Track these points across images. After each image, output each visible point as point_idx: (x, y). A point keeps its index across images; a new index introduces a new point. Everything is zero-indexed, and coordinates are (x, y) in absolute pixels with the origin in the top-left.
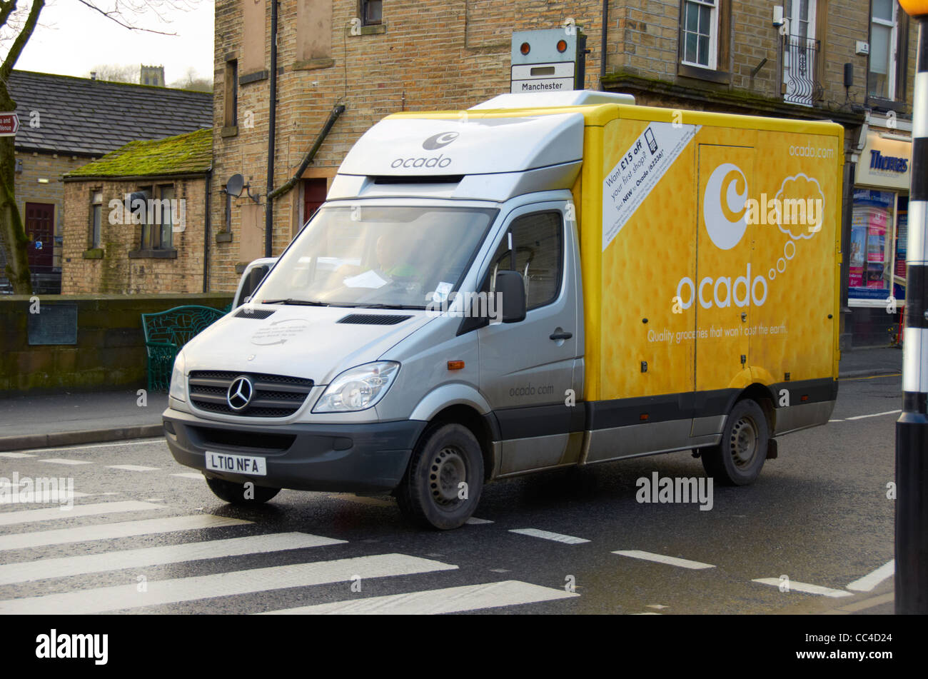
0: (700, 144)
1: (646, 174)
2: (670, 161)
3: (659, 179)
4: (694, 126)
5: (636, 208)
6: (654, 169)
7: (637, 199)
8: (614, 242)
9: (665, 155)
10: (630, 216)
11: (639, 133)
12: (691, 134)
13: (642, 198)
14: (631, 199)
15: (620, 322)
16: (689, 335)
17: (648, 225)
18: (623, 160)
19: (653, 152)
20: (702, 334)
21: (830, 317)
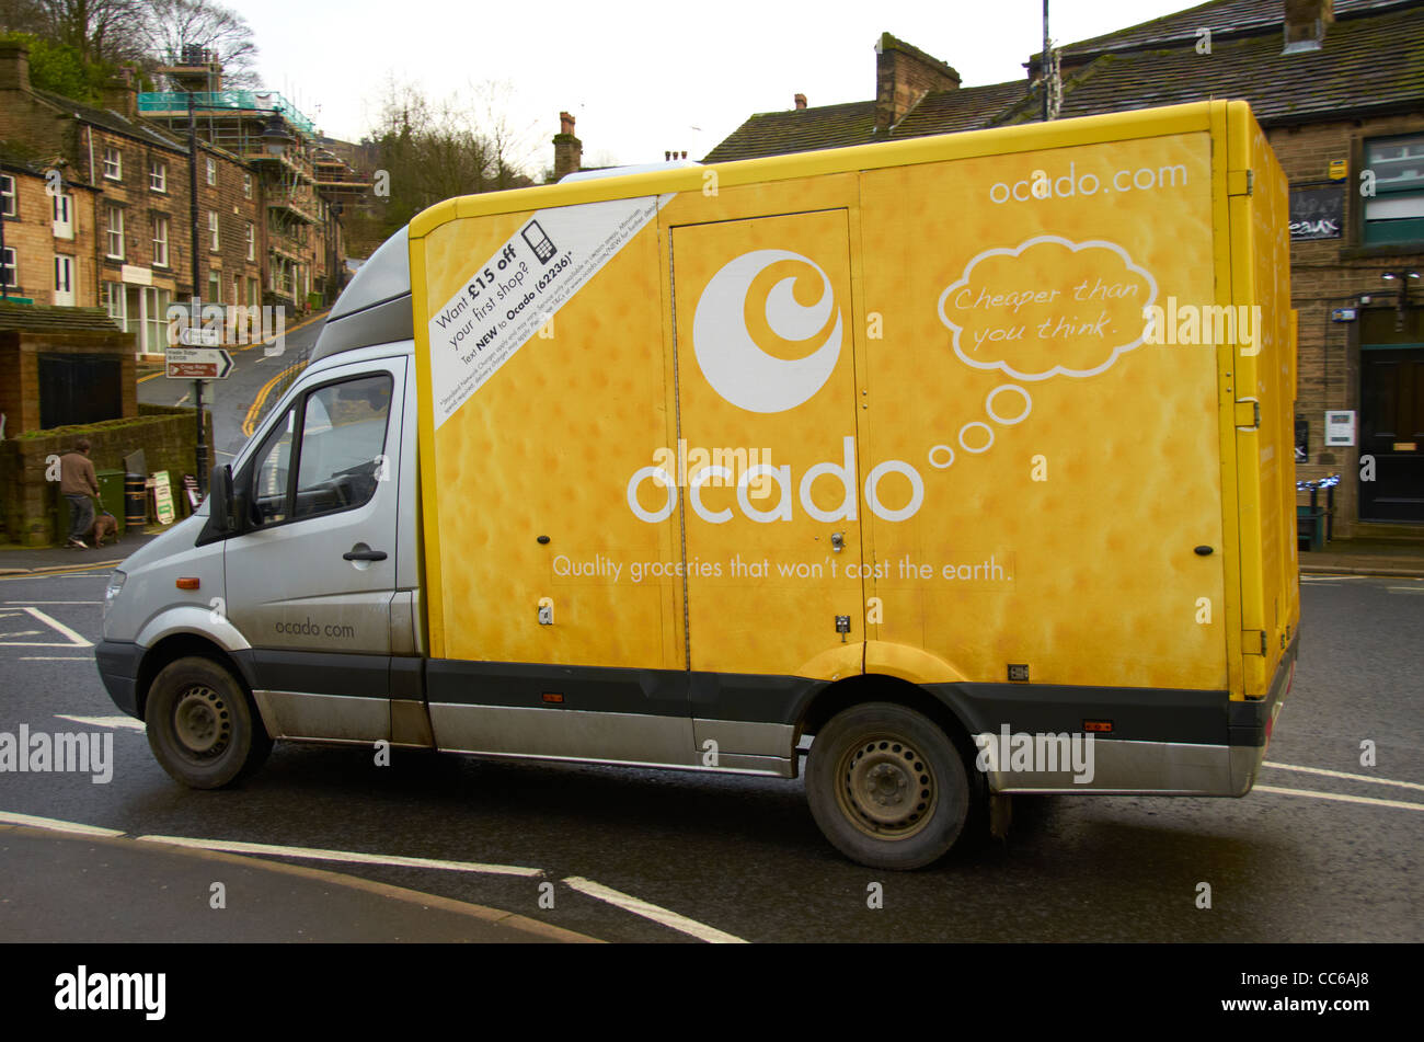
0: (672, 227)
1: (529, 298)
2: (590, 270)
3: (563, 303)
4: (655, 198)
5: (507, 358)
6: (550, 288)
7: (510, 343)
8: (460, 413)
9: (576, 260)
10: (495, 369)
11: (511, 233)
12: (648, 213)
13: (520, 339)
14: (494, 343)
15: (483, 538)
16: (667, 569)
17: (541, 381)
18: (473, 281)
19: (544, 260)
20: (704, 570)
21: (1204, 552)
